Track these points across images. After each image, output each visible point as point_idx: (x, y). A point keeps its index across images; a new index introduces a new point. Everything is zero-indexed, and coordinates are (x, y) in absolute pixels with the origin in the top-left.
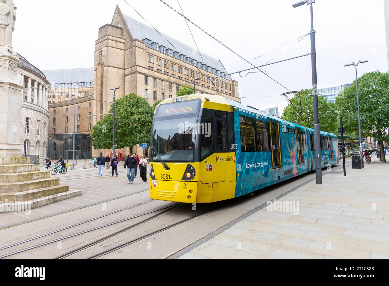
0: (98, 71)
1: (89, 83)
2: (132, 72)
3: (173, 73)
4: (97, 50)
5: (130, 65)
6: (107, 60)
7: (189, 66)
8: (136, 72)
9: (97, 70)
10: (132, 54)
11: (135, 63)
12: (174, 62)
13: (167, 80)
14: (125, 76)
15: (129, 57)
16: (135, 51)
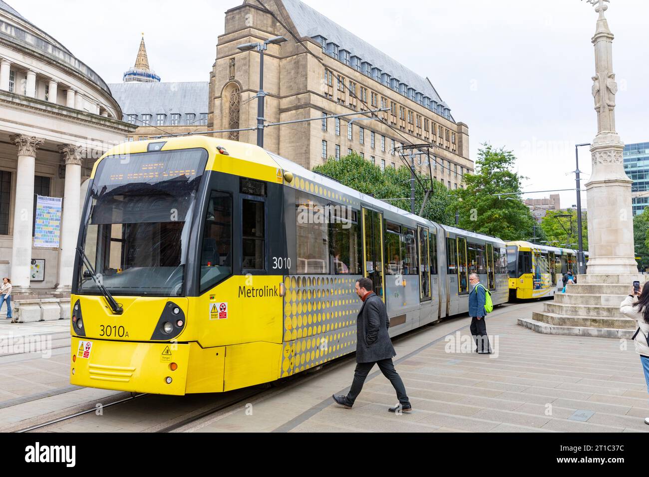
0: (224, 99)
1: (162, 117)
2: (299, 104)
3: (362, 108)
4: (222, 55)
5: (292, 89)
6: (249, 78)
7: (388, 93)
8: (308, 105)
9: (223, 96)
10: (299, 68)
11: (306, 86)
12: (364, 83)
13: (357, 121)
14: (281, 111)
15: (290, 73)
16: (307, 61)
